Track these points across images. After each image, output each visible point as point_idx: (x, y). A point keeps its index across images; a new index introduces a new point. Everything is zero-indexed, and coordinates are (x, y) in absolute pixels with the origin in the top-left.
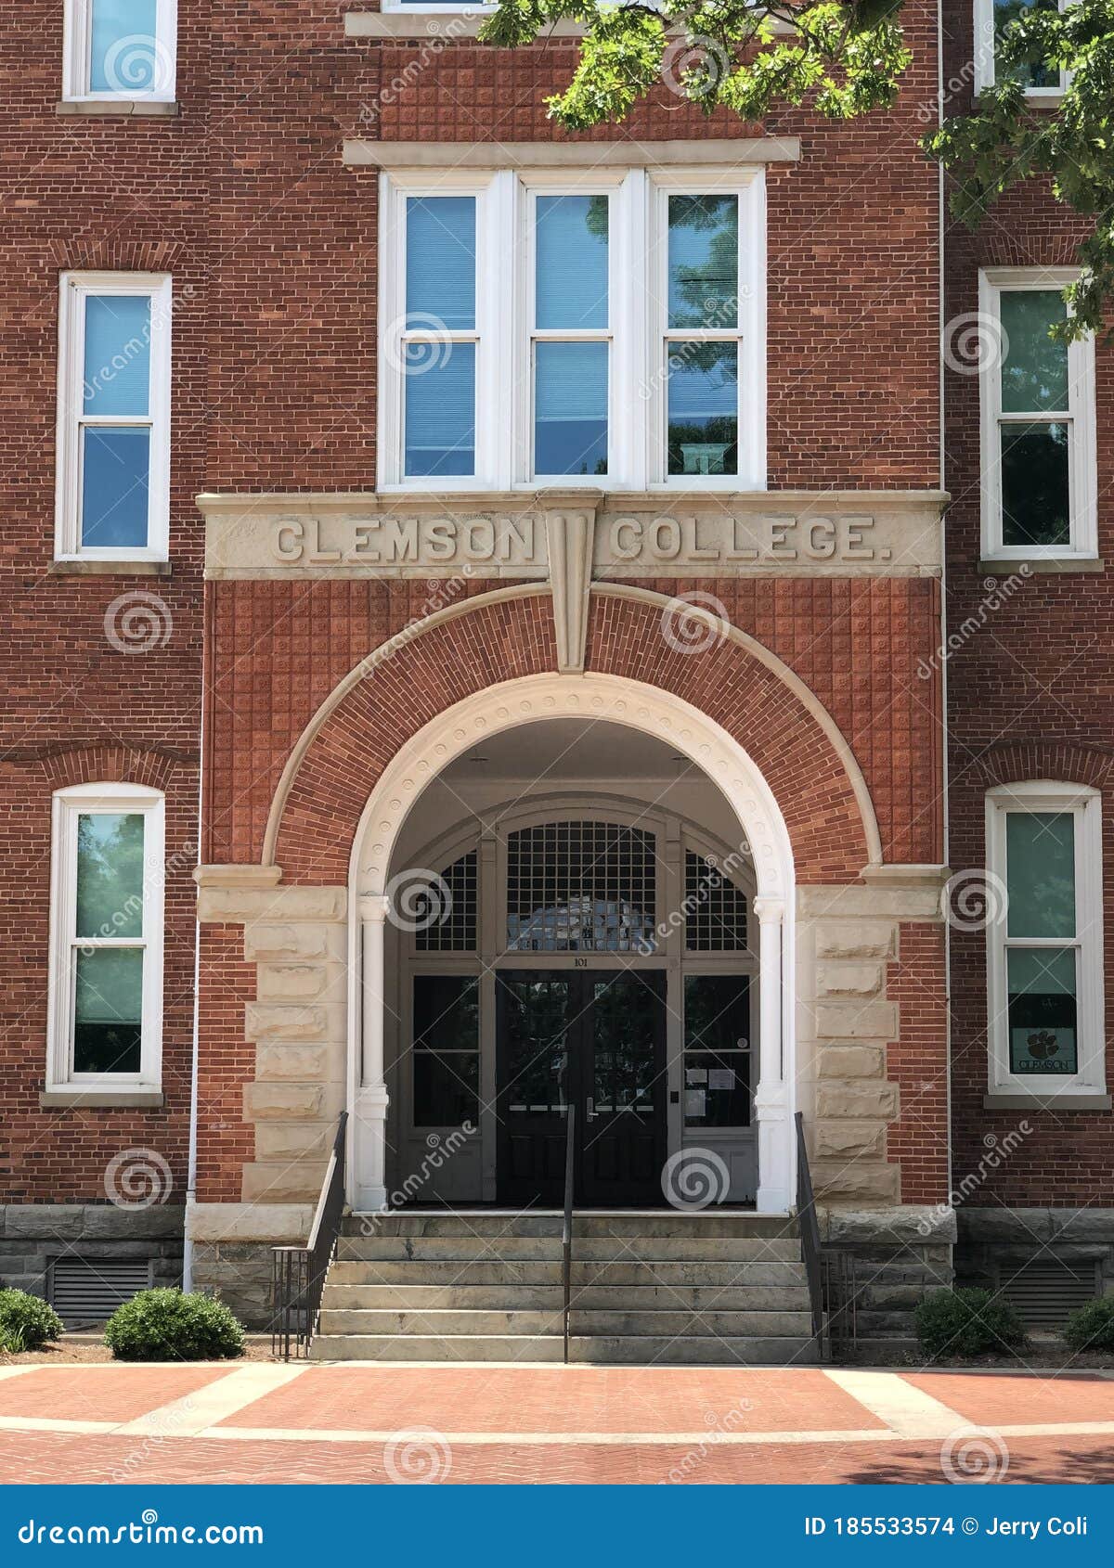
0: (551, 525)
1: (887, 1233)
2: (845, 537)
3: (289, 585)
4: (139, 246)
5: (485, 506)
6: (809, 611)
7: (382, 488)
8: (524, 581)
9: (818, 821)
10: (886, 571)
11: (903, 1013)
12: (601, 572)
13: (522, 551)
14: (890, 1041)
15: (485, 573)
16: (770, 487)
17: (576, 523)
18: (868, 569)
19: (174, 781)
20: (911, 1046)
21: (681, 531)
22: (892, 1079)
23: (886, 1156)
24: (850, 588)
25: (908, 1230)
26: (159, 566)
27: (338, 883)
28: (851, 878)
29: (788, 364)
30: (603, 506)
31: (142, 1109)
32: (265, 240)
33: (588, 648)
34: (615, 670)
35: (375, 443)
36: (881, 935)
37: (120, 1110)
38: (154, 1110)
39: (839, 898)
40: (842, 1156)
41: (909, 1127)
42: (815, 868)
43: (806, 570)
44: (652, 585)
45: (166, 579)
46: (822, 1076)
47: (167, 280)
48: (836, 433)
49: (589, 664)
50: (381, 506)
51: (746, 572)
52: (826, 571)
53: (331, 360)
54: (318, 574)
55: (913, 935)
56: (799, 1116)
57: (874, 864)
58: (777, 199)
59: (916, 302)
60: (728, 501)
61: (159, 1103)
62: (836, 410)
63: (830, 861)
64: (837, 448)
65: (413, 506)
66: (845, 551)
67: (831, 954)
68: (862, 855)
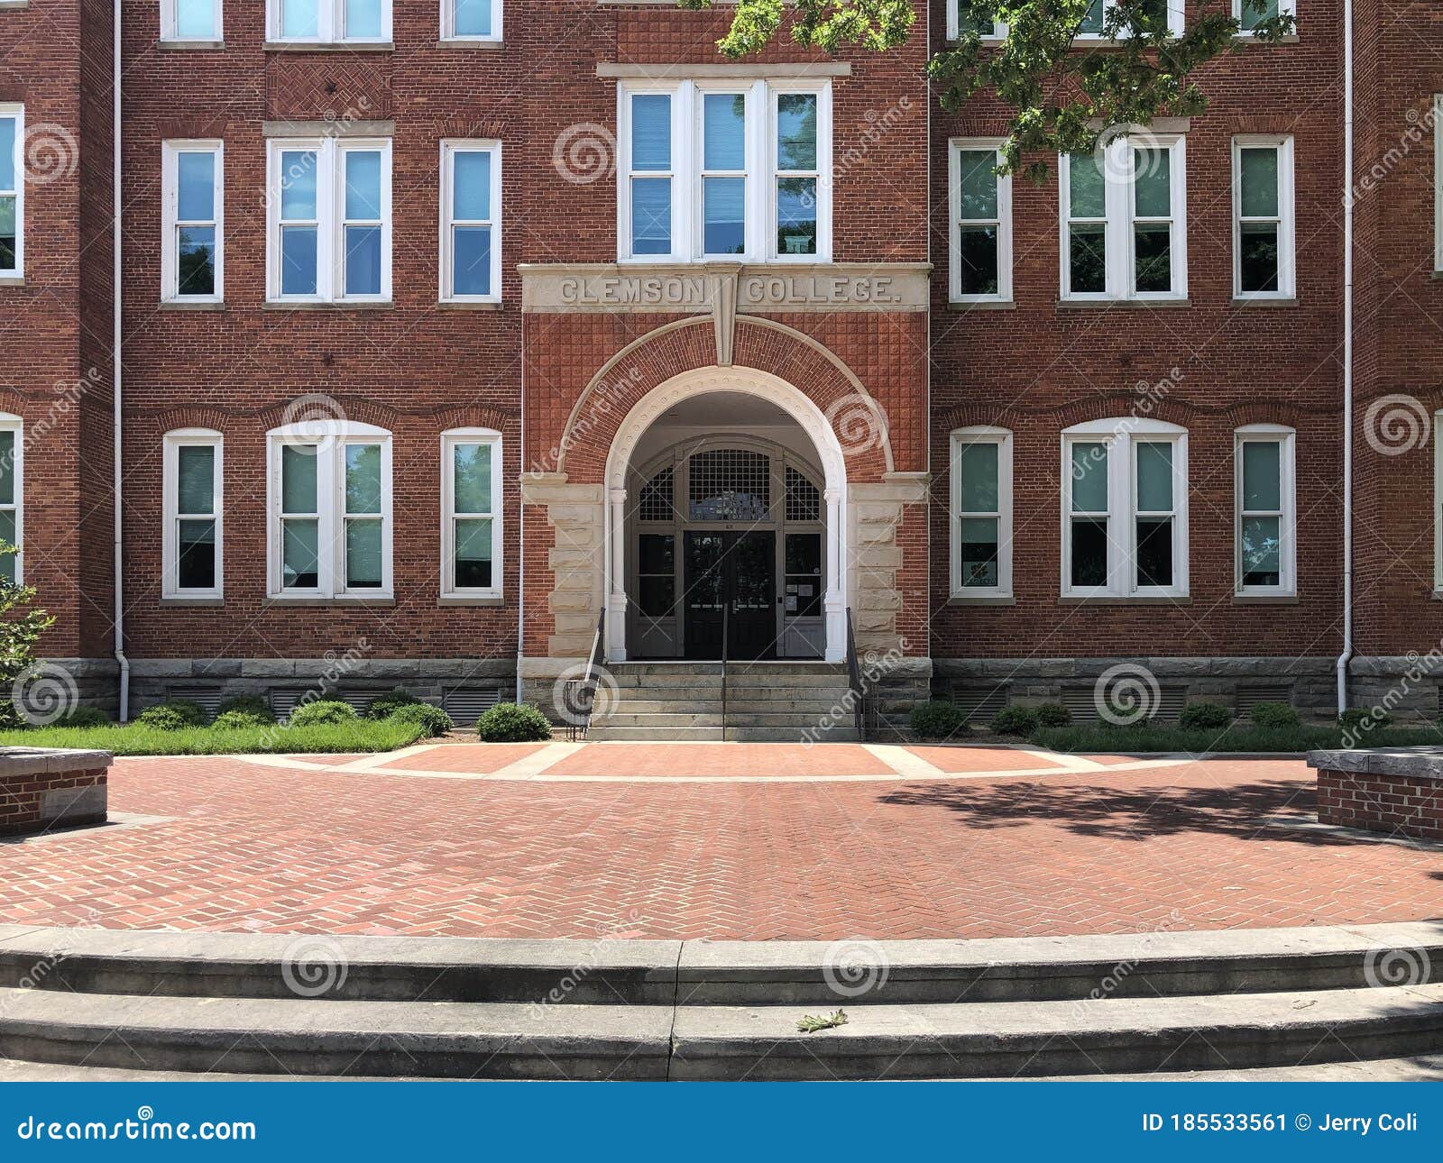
0: (713, 282)
1: (895, 672)
2: (875, 289)
3: (569, 316)
4: (483, 124)
5: (677, 271)
6: (855, 331)
7: (619, 262)
8: (699, 314)
10: (898, 308)
11: (905, 553)
12: (740, 309)
13: (698, 297)
14: (897, 568)
15: (676, 310)
16: (835, 260)
17: (727, 281)
18: (888, 307)
19: (507, 426)
20: (908, 571)
21: (785, 286)
22: (898, 589)
23: (895, 631)
24: (877, 318)
25: (906, 670)
26: (497, 305)
27: (599, 482)
28: (878, 480)
29: (845, 191)
30: (743, 272)
31: (493, 607)
32: (553, 120)
33: (734, 352)
34: (749, 364)
35: (616, 236)
36: (893, 511)
37: (480, 607)
38: (499, 607)
39: (871, 490)
40: (871, 631)
41: (908, 615)
42: (857, 474)
43: (855, 308)
44: (769, 316)
45: (501, 312)
46: (862, 588)
47: (499, 143)
48: (871, 230)
49: (735, 361)
50: (620, 272)
51: (820, 309)
52: (864, 308)
54: (585, 310)
55: (910, 511)
56: (848, 609)
57: (890, 472)
58: (838, 96)
59: (914, 156)
60: (810, 269)
61: (502, 604)
62: (871, 217)
63: (865, 470)
64: (871, 238)
65: (636, 271)
66: (875, 297)
67: (866, 521)
68: (883, 467)
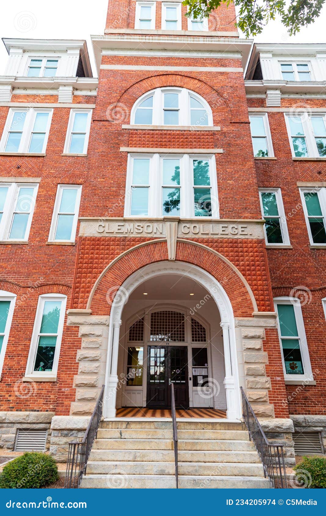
0: (167, 226)
1: (272, 429)
2: (240, 229)
3: (100, 238)
4: (76, 180)
5: (151, 221)
6: (233, 247)
7: (125, 216)
8: (160, 238)
9: (239, 300)
10: (251, 237)
11: (269, 355)
12: (179, 236)
13: (160, 231)
14: (266, 364)
15: (150, 236)
16: (221, 218)
17: (173, 225)
18: (247, 237)
19: (70, 293)
20: (272, 366)
21: (199, 227)
22: (268, 376)
23: (269, 401)
24: (242, 241)
25: (279, 427)
26: (72, 243)
27: (107, 315)
28: (251, 316)
29: (223, 192)
30: (180, 221)
31: (50, 382)
32: (101, 165)
33: (176, 254)
34: (183, 260)
35: (124, 207)
36: (260, 332)
37: (44, 382)
38: (54, 382)
39: (246, 320)
40: (255, 401)
41: (275, 392)
42: (239, 312)
44: (193, 239)
45: (74, 246)
46: (247, 375)
47: (81, 186)
48: (236, 207)
49: (177, 258)
50: (124, 221)
51: (216, 237)
52: (236, 237)
53: (114, 189)
54: (108, 236)
55: (269, 332)
56: (241, 387)
57: (256, 312)
58: (218, 160)
59: (252, 181)
60: (210, 221)
61: (55, 380)
62: (235, 202)
63: (244, 311)
64: (236, 210)
66: (241, 233)
67: (246, 337)
68: (252, 309)
